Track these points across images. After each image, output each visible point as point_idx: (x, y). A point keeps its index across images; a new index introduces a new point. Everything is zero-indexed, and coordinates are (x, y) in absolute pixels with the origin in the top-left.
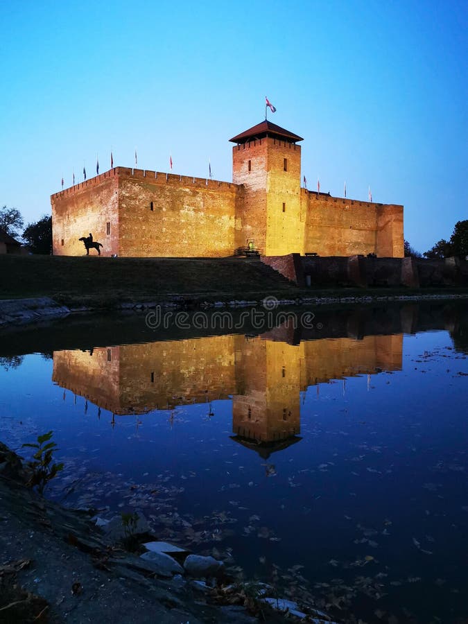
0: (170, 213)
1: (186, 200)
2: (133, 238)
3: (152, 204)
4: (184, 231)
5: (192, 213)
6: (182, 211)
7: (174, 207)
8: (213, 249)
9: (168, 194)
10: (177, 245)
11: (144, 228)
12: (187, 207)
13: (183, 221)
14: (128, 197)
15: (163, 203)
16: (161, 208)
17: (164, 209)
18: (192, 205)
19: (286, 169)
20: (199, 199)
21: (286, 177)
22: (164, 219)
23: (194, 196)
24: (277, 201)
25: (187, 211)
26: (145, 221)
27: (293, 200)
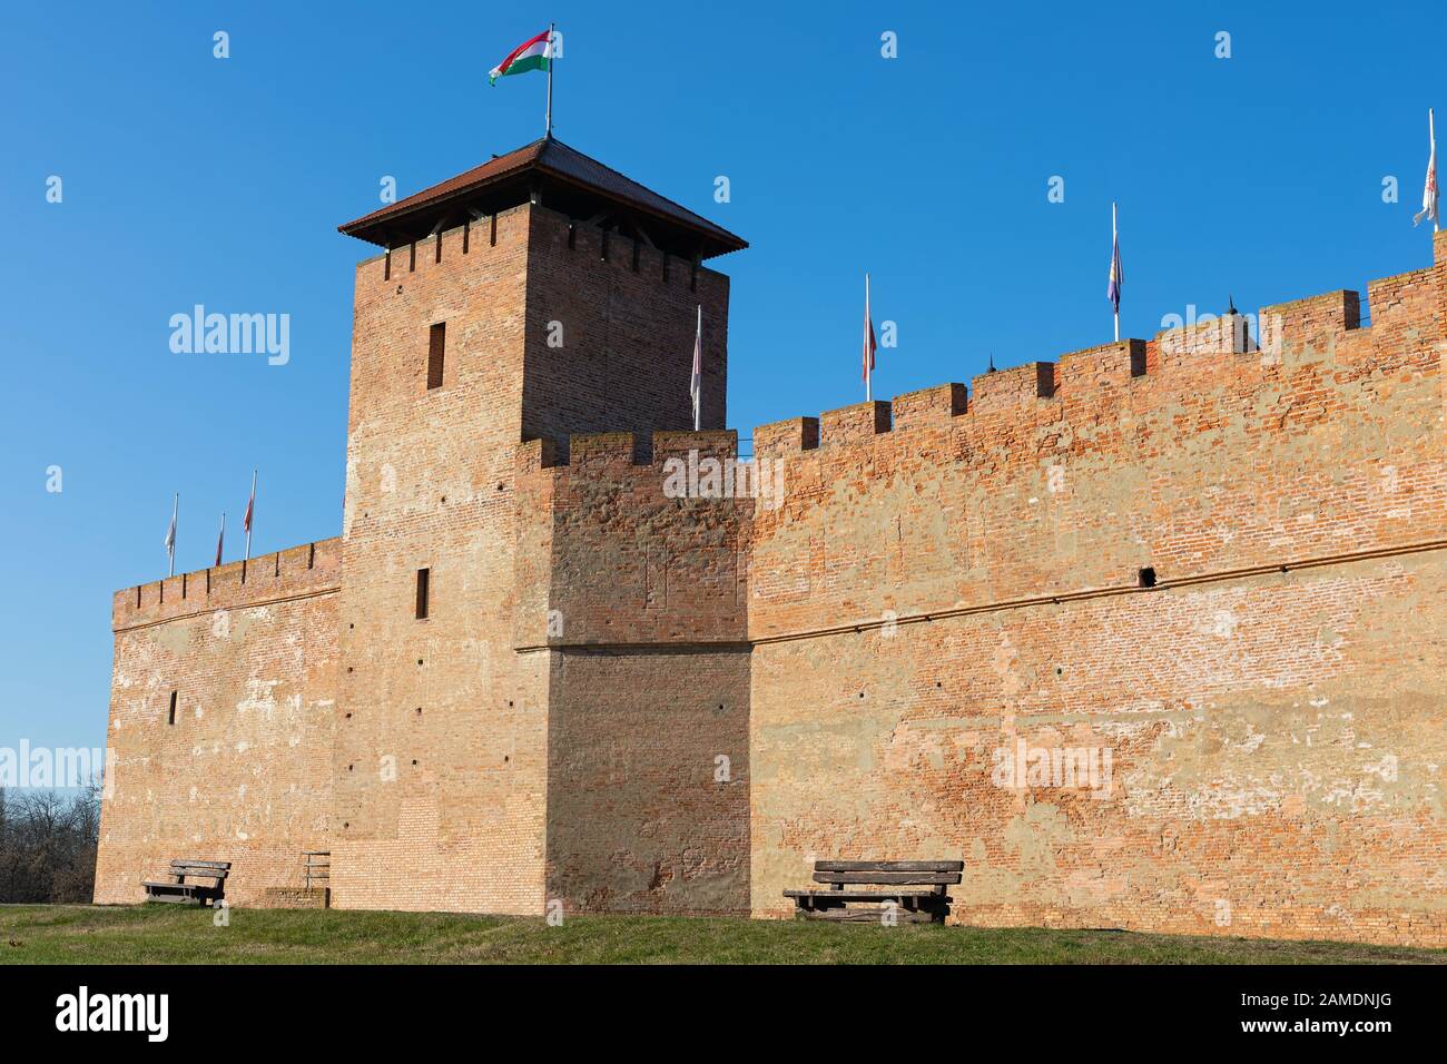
0: (213, 723)
1: (257, 654)
2: (126, 839)
3: (174, 695)
4: (242, 789)
5: (268, 705)
6: (242, 707)
7: (225, 697)
12: (255, 683)
13: (242, 747)
15: (199, 687)
16: (190, 710)
17: (199, 713)
18: (273, 668)
19: (435, 381)
20: (291, 640)
21: (435, 422)
22: (197, 750)
23: (280, 627)
24: (391, 569)
25: (256, 703)
26: (156, 767)
27: (477, 532)
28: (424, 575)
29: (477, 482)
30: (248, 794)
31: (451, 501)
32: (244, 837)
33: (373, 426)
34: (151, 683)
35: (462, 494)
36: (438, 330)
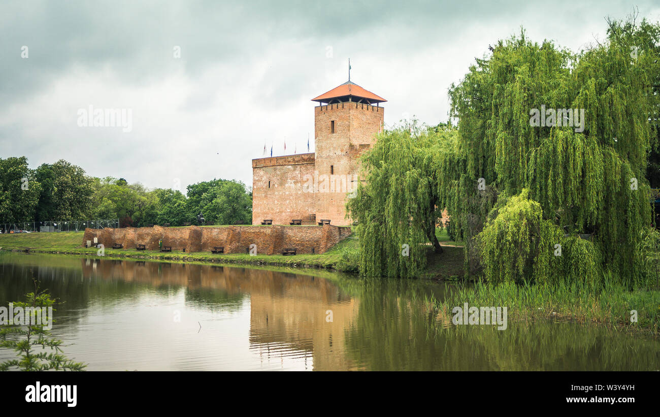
0: (280, 188)
1: (289, 175)
2: (260, 211)
3: (270, 182)
4: (288, 201)
5: (293, 185)
6: (287, 185)
7: (282, 183)
8: (307, 215)
9: (278, 173)
10: (284, 214)
11: (265, 202)
12: (290, 181)
13: (287, 193)
14: (257, 180)
15: (275, 181)
16: (274, 185)
17: (276, 186)
18: (293, 178)
19: (333, 132)
20: (297, 172)
21: (333, 139)
22: (276, 193)
23: (295, 170)
24: (325, 165)
25: (290, 184)
26: (266, 196)
27: (342, 160)
28: (332, 167)
29: (342, 151)
30: (289, 202)
31: (337, 154)
32: (289, 211)
33: (320, 138)
34: (263, 179)
35: (339, 153)
36: (333, 122)
